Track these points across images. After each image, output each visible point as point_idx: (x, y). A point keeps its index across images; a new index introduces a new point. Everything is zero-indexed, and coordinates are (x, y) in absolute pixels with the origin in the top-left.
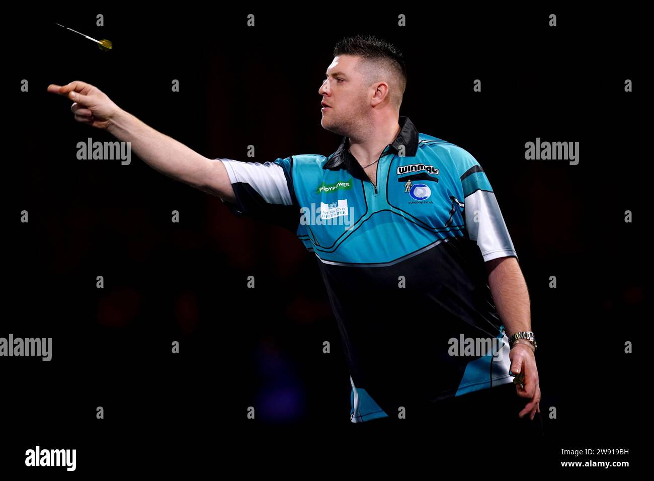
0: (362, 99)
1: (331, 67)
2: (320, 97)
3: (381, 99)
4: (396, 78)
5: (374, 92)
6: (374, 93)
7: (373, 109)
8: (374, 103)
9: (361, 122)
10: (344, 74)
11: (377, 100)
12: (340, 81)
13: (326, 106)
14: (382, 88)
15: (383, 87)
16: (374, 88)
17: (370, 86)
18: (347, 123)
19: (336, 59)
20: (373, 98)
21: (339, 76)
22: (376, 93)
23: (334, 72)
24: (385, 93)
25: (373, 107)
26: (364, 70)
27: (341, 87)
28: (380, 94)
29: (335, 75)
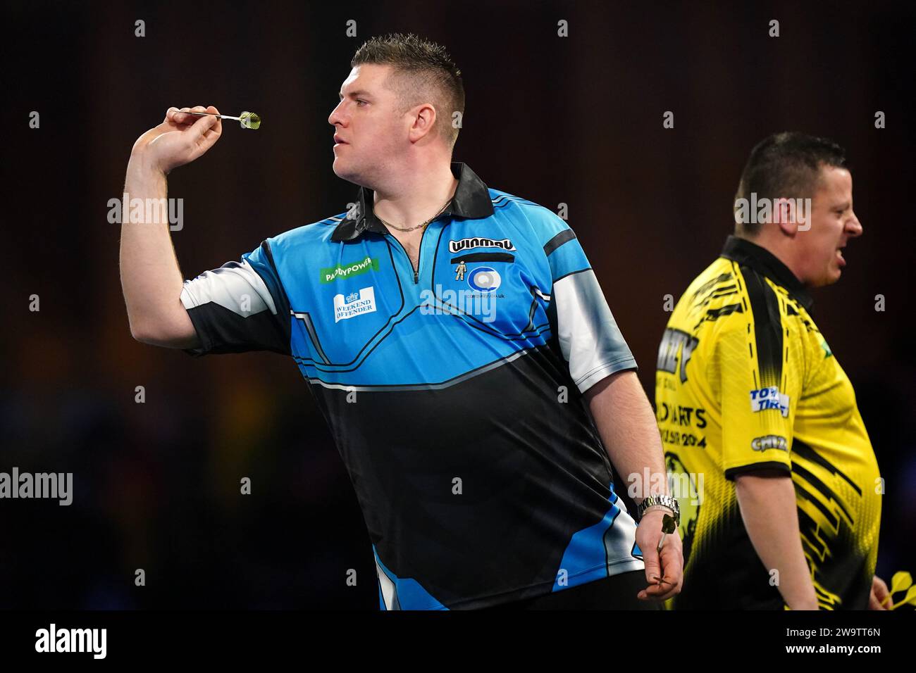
0: (396, 130)
1: (347, 83)
2: (332, 129)
3: (425, 130)
4: (447, 99)
5: (413, 119)
6: (414, 122)
7: (413, 146)
8: (414, 137)
9: (394, 165)
10: (368, 94)
11: (419, 132)
12: (362, 104)
13: (341, 142)
14: (427, 114)
15: (427, 111)
16: (413, 114)
17: (407, 111)
18: (373, 168)
19: (355, 70)
20: (412, 129)
21: (360, 97)
22: (416, 122)
23: (352, 91)
24: (431, 121)
25: (413, 142)
26: (397, 88)
27: (362, 113)
28: (423, 123)
29: (352, 95)
